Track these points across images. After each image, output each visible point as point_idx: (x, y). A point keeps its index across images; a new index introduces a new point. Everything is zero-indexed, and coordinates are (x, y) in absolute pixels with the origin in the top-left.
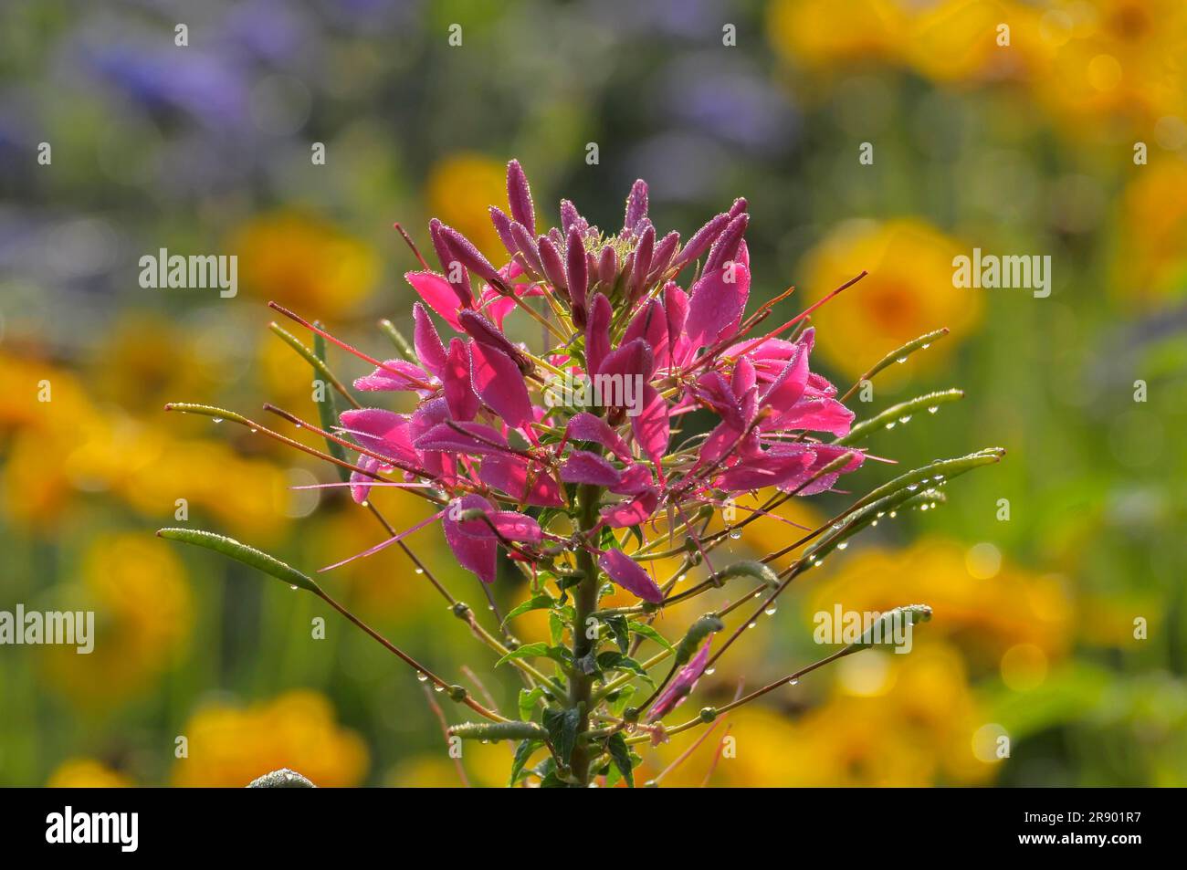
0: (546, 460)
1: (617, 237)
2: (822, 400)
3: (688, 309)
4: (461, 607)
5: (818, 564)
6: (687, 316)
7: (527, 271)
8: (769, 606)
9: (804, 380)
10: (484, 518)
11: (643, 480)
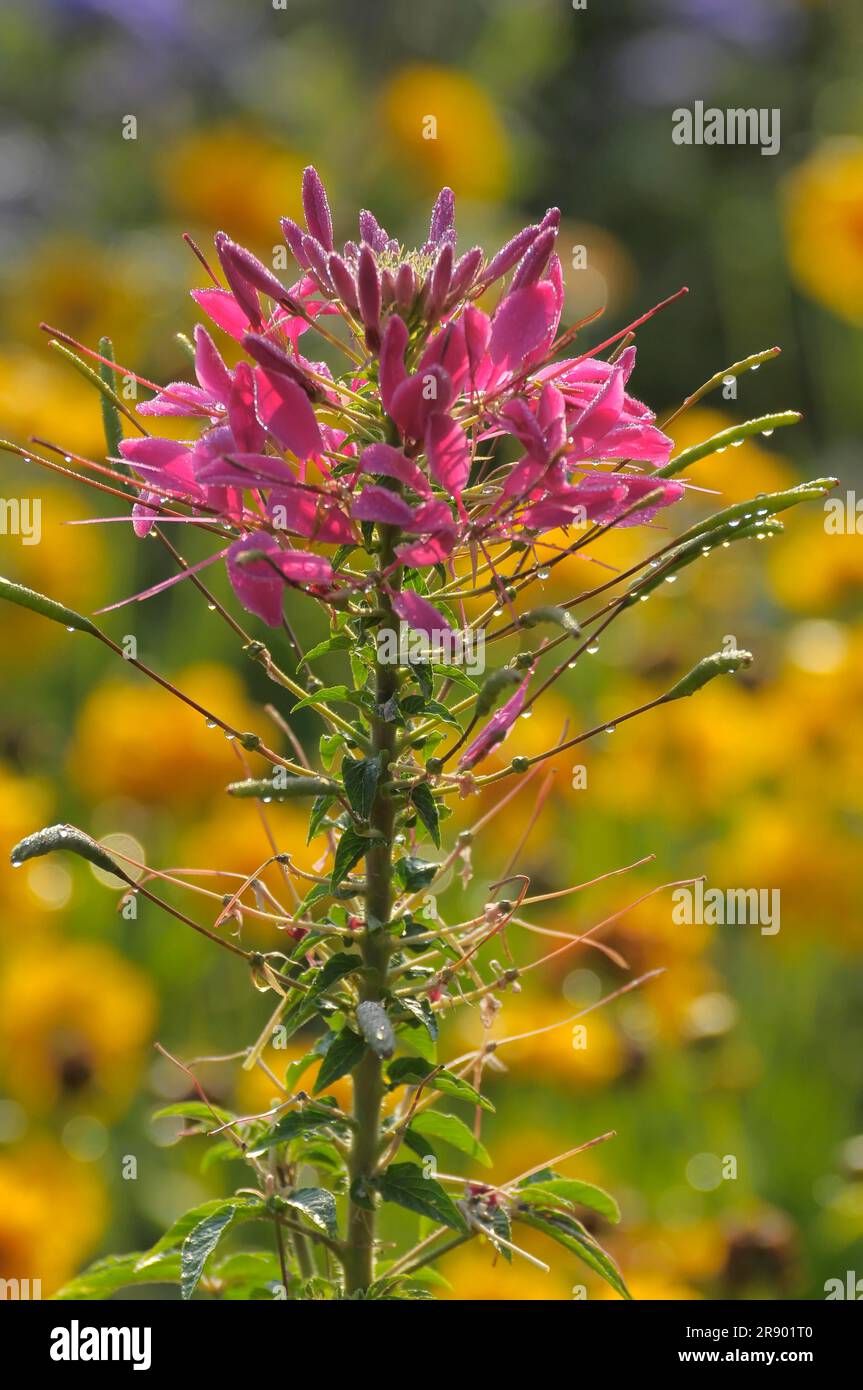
0: (337, 495)
1: (418, 251)
2: (640, 427)
3: (490, 333)
4: (256, 647)
5: (644, 598)
6: (488, 339)
7: (322, 290)
8: (592, 644)
9: (618, 406)
10: (267, 559)
11: (440, 517)
